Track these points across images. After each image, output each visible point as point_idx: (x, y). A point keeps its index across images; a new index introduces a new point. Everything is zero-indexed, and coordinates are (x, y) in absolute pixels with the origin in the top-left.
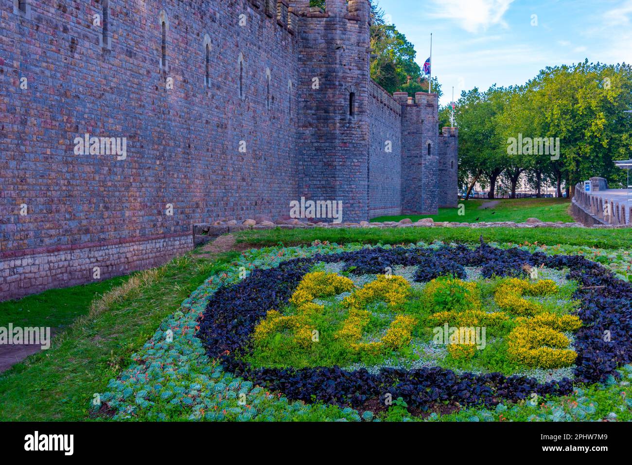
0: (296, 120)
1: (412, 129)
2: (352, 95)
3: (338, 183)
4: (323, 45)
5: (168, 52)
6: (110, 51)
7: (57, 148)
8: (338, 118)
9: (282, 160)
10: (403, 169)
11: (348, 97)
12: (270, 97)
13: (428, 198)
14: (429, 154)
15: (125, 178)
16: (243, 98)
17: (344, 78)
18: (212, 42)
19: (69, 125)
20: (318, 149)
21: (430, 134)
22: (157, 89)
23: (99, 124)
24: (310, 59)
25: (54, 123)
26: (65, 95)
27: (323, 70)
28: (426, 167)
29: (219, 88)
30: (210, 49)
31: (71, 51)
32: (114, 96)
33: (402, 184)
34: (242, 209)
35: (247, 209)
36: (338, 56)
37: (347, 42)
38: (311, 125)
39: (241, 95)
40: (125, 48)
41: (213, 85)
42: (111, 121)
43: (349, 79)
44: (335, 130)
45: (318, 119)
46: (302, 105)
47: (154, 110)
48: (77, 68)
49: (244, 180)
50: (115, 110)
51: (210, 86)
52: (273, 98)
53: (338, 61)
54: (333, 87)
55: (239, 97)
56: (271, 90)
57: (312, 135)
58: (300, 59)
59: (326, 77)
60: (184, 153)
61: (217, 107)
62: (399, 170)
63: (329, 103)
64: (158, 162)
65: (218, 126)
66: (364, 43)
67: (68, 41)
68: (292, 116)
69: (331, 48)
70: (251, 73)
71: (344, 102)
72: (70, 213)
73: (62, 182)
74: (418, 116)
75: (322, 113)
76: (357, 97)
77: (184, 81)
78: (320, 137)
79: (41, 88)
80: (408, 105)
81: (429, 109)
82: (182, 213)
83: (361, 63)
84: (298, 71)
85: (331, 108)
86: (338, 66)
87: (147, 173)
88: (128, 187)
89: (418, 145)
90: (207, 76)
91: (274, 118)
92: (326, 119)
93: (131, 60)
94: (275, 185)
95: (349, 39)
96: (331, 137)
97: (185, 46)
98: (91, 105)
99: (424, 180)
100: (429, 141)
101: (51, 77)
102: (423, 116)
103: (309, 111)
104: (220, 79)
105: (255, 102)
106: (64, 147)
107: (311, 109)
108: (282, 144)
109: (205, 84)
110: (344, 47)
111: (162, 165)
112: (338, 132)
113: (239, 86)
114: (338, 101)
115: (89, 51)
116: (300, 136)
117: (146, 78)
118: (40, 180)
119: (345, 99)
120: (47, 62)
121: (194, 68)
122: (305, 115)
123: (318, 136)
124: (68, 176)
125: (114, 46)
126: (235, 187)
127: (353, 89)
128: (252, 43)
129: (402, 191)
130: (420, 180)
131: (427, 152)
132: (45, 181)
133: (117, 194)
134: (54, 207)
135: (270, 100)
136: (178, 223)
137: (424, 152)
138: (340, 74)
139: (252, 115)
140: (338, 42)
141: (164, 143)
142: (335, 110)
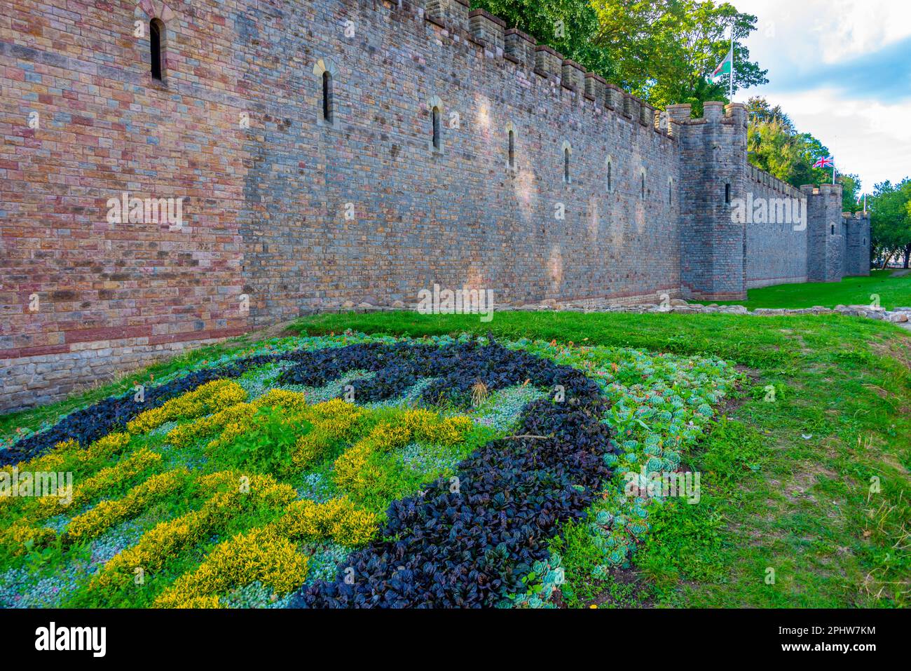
0: (678, 208)
1: (817, 213)
2: (728, 186)
3: (715, 258)
4: (701, 147)
5: (516, 155)
6: (442, 155)
7: (375, 235)
8: (715, 205)
9: (660, 241)
10: (808, 246)
11: (724, 188)
12: (645, 190)
13: (831, 269)
14: (833, 233)
15: (462, 258)
16: (612, 191)
17: (721, 172)
18: (572, 146)
19: (390, 216)
20: (697, 231)
21: (833, 217)
22: (502, 185)
23: (430, 215)
24: (691, 159)
25: (370, 215)
26: (385, 191)
27: (701, 167)
28: (830, 244)
29: (580, 183)
30: (570, 152)
31: (393, 156)
32: (447, 192)
33: (808, 258)
34: (611, 281)
35: (617, 280)
36: (714, 155)
37: (723, 143)
38: (691, 212)
39: (609, 188)
40: (461, 152)
41: (573, 181)
42: (444, 212)
43: (724, 173)
44: (712, 214)
45: (697, 207)
46: (684, 196)
47: (499, 203)
48: (400, 170)
49: (612, 257)
50: (450, 204)
51: (570, 182)
52: (649, 191)
53: (715, 159)
54: (711, 180)
55: (607, 190)
56: (646, 185)
57: (693, 220)
58: (681, 160)
59: (704, 172)
60: (538, 237)
61: (578, 199)
62: (805, 246)
63: (707, 193)
64: (504, 245)
65: (580, 215)
66: (739, 142)
67: (388, 147)
68: (672, 205)
69: (709, 147)
70: (621, 171)
71: (720, 192)
72: (392, 288)
73: (382, 263)
74: (822, 203)
75: (700, 202)
76: (732, 188)
77: (538, 179)
78: (699, 221)
79: (352, 186)
80: (813, 195)
81: (832, 197)
82: (534, 285)
83: (736, 159)
84: (679, 169)
85: (709, 198)
86: (714, 163)
87: (489, 254)
88: (466, 266)
89: (823, 227)
90: (567, 174)
91: (650, 207)
92: (704, 207)
93: (469, 163)
94: (652, 261)
95: (725, 140)
96: (709, 221)
97: (537, 150)
98: (418, 200)
99: (828, 255)
100: (833, 223)
101: (367, 176)
102: (827, 203)
103: (689, 201)
104: (582, 177)
105: (626, 194)
106: (384, 234)
107: (691, 199)
108: (660, 229)
109: (564, 180)
110: (721, 147)
111: (510, 246)
112: (714, 216)
113: (607, 182)
114: (715, 191)
115: (415, 155)
116: (682, 221)
117: (488, 177)
118: (354, 262)
119: (721, 189)
120: (361, 164)
121: (549, 168)
122: (686, 204)
123: (698, 221)
124: (390, 258)
125: (447, 151)
126: (602, 264)
127: (729, 181)
128: (622, 147)
129: (808, 264)
130: (824, 255)
131: (830, 231)
132: (360, 262)
133: (453, 271)
134: (371, 283)
135: (646, 193)
136: (529, 294)
137: (828, 232)
138: (717, 169)
139: (623, 205)
140: (715, 143)
141: (511, 229)
142: (712, 199)
